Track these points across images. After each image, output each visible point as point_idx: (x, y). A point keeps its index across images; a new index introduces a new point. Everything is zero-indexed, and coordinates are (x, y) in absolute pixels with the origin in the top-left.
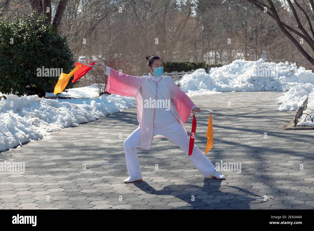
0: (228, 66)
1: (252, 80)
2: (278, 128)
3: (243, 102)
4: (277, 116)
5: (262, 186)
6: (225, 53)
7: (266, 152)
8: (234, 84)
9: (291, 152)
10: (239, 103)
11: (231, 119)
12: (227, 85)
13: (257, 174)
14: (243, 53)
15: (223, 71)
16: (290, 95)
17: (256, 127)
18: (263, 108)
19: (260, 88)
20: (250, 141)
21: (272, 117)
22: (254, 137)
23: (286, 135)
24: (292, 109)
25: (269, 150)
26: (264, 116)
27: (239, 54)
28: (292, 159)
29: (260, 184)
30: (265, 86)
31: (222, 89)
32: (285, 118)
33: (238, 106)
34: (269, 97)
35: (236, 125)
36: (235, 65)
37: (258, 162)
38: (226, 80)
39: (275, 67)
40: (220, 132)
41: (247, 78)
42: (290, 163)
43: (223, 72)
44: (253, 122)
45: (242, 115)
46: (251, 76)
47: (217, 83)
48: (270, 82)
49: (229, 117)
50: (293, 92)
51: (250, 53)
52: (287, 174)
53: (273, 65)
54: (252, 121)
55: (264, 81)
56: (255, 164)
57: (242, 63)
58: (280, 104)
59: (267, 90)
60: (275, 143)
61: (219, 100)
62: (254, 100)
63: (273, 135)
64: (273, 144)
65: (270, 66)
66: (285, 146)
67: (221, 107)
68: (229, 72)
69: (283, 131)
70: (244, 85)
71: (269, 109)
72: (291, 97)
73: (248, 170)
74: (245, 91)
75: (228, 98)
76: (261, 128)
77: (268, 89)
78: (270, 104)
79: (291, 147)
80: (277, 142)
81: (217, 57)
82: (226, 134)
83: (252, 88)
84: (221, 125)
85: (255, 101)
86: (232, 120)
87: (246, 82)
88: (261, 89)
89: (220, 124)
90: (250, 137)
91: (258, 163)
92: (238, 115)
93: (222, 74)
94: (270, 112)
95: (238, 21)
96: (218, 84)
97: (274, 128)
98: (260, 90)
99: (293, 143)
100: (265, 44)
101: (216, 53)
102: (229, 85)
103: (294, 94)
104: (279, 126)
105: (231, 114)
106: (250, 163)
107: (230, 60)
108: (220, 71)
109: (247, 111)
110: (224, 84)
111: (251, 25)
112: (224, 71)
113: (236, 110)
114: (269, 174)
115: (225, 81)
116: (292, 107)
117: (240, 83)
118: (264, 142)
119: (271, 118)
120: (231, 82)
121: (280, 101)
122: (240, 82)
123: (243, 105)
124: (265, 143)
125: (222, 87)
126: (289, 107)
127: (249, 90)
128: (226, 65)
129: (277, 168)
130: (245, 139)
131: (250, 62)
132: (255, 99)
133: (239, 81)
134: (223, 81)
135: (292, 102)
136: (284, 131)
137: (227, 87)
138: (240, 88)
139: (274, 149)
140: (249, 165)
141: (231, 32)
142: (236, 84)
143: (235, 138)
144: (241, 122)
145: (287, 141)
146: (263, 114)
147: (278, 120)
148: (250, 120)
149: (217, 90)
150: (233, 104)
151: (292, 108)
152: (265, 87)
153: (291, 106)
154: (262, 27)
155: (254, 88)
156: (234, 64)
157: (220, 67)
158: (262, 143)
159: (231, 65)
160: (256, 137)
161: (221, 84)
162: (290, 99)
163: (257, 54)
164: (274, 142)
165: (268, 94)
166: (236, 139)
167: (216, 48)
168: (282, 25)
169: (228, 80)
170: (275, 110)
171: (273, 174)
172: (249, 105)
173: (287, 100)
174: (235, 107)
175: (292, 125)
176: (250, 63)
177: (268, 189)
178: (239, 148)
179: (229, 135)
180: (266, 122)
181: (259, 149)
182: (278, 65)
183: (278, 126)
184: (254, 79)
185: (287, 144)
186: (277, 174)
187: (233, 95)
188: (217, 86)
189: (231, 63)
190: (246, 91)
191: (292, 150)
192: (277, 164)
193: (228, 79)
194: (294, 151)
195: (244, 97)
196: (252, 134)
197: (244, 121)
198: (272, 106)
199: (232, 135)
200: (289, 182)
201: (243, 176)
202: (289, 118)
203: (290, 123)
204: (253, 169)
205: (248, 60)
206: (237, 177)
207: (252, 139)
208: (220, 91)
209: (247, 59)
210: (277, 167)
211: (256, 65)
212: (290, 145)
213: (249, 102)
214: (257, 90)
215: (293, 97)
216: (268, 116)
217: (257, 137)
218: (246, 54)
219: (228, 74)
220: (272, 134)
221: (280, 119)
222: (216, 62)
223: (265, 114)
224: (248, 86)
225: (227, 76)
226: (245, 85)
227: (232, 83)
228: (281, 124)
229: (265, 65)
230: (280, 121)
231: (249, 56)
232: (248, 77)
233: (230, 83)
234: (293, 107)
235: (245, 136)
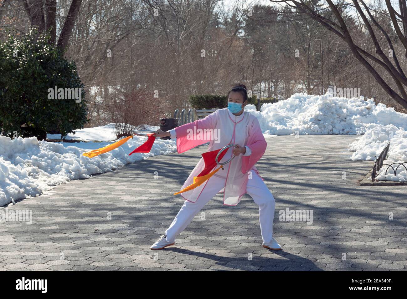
0: (285, 101)
1: (316, 120)
2: (350, 183)
3: (305, 149)
4: (349, 167)
5: (330, 259)
6: (281, 85)
7: (335, 214)
8: (293, 125)
9: (367, 214)
10: (300, 150)
11: (290, 170)
12: (284, 127)
13: (323, 243)
14: (305, 85)
15: (278, 108)
16: (366, 140)
17: (322, 181)
18: (331, 157)
19: (326, 131)
20: (314, 199)
21: (343, 168)
22: (319, 195)
23: (361, 192)
24: (369, 158)
25: (339, 212)
26: (332, 167)
27: (300, 86)
28: (369, 224)
29: (327, 256)
30: (333, 127)
31: (277, 131)
32: (360, 170)
33: (298, 154)
34: (338, 143)
35: (295, 178)
36: (295, 100)
37: (324, 227)
38: (283, 119)
39: (346, 103)
40: (274, 188)
41: (310, 117)
42: (367, 230)
43: (279, 109)
44: (318, 175)
45: (304, 166)
46: (315, 114)
47: (270, 123)
48: (339, 123)
49: (287, 168)
50: (370, 136)
51: (314, 84)
52: (363, 243)
53: (343, 101)
54: (317, 174)
55: (332, 121)
56: (320, 230)
57: (303, 97)
58: (354, 151)
59: (336, 133)
60: (346, 203)
61: (273, 146)
62: (319, 146)
63: (344, 192)
64: (344, 204)
65: (340, 102)
66: (360, 207)
67: (277, 154)
68: (286, 110)
69: (356, 187)
70: (306, 126)
71: (339, 157)
72: (367, 142)
73: (312, 237)
74: (307, 134)
75: (285, 143)
76: (328, 182)
77: (337, 132)
78: (340, 152)
79: (367, 208)
80: (349, 201)
81: (271, 89)
82: (282, 190)
83: (316, 131)
84: (276, 178)
85: (320, 147)
86: (290, 172)
87: (309, 122)
88: (329, 132)
89: (275, 177)
90: (314, 195)
91: (325, 229)
92: (299, 166)
93: (278, 112)
94: (340, 162)
95: (299, 43)
96: (272, 125)
97: (345, 182)
98: (327, 133)
99: (370, 203)
100: (333, 74)
101: (269, 84)
102: (286, 126)
103: (372, 138)
104: (353, 180)
105: (289, 164)
106: (314, 229)
107: (288, 93)
108: (275, 107)
109: (310, 160)
110: (280, 124)
111: (315, 48)
112: (281, 108)
113: (295, 159)
114: (340, 243)
115: (281, 121)
116: (368, 155)
117: (301, 123)
118: (332, 201)
119: (341, 170)
120: (288, 122)
121: (354, 147)
122: (300, 122)
123: (305, 153)
124: (334, 203)
125: (278, 129)
126: (365, 156)
127: (312, 133)
128: (283, 100)
129: (350, 235)
130: (308, 197)
131: (313, 97)
132: (320, 145)
133: (299, 120)
134: (279, 121)
135: (369, 149)
136: (358, 187)
137: (284, 129)
138: (301, 130)
139: (346, 210)
140: (313, 231)
141: (289, 57)
142: (296, 125)
143: (295, 195)
144: (302, 175)
145: (362, 200)
146: (331, 164)
147: (350, 172)
148: (314, 172)
149: (270, 132)
150: (292, 151)
151: (368, 156)
152: (334, 129)
153: (368, 154)
154: (330, 51)
155: (319, 131)
156: (294, 99)
157: (274, 102)
158: (330, 203)
159: (289, 100)
160: (321, 195)
161: (276, 124)
162: (366, 144)
163: (322, 87)
164: (345, 201)
165: (337, 138)
166: (296, 197)
167: (270, 78)
168: (355, 49)
169: (285, 120)
170: (346, 159)
171: (344, 244)
172: (313, 152)
173: (362, 146)
174: (295, 155)
175: (369, 179)
176: (314, 98)
177: (338, 263)
178: (299, 208)
179: (287, 192)
180: (335, 174)
181: (326, 210)
183: (350, 180)
184: (319, 118)
185: (363, 204)
186: (349, 244)
187: (291, 139)
188: (271, 127)
189: (290, 97)
190: (308, 135)
191: (369, 212)
192: (349, 230)
193: (285, 119)
194: (372, 213)
195: (306, 141)
196: (317, 191)
197: (307, 173)
198: (343, 154)
199: (291, 191)
200: (366, 254)
201: (304, 246)
202: (366, 170)
203: (367, 176)
204: (318, 237)
205: (311, 94)
206: (297, 247)
207: (316, 198)
208: (275, 134)
209: (310, 92)
210: (350, 234)
211: (321, 100)
212: (366, 205)
213: (312, 148)
214: (323, 133)
215: (370, 143)
216: (337, 167)
217: (324, 195)
218: (309, 86)
219: (285, 112)
220: (343, 190)
221: (353, 171)
222: (269, 96)
223: (333, 165)
224: (312, 128)
225: (284, 114)
226: (307, 127)
227: (290, 123)
228: (354, 178)
229: (333, 100)
230: (353, 174)
231: (313, 89)
232: (312, 116)
233: (287, 124)
234: (371, 156)
235: (308, 193)
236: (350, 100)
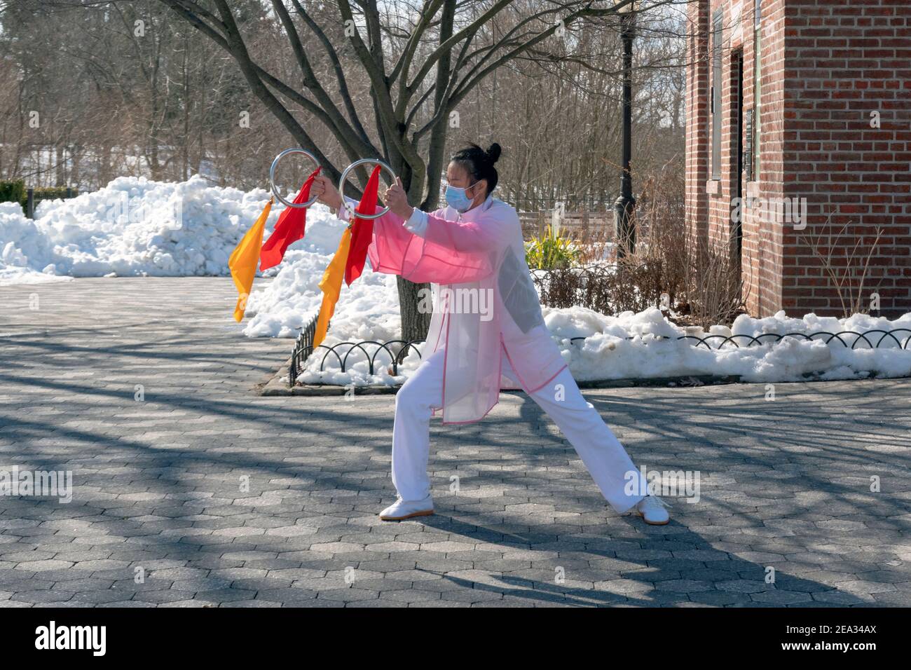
0: (94, 195)
1: (168, 241)
2: (239, 391)
3: (137, 309)
4: (238, 352)
5: (182, 570)
6: (89, 156)
7: (199, 465)
8: (111, 252)
9: (274, 463)
10: (125, 313)
11: (97, 360)
12: (90, 256)
13: (168, 532)
14: (147, 156)
15: (77, 213)
16: (281, 289)
17: (173, 386)
18: (198, 328)
19: (191, 267)
20: (152, 429)
21: (223, 356)
22: (164, 418)
23: (262, 413)
24: (284, 331)
25: (209, 459)
26: (198, 352)
27: (131, 160)
28: (278, 485)
29: (175, 564)
30: (207, 259)
31: (74, 266)
32: (264, 359)
33: (121, 321)
34: (218, 295)
35: (112, 380)
36: (117, 193)
37: (172, 495)
38: (88, 238)
39: (238, 201)
40: (58, 403)
41: (153, 235)
42: (270, 500)
43: (79, 215)
44: (164, 371)
45: (132, 350)
46: (165, 227)
47: (57, 247)
48: (221, 249)
49: (90, 357)
50: (290, 280)
51: (166, 156)
52: (261, 531)
53: (232, 197)
54: (162, 369)
55: (204, 243)
56: (162, 501)
57: (137, 187)
58: (251, 315)
59: (214, 273)
60: (227, 437)
61: (62, 302)
62: (171, 303)
63: (223, 413)
64: (222, 440)
65: (223, 198)
66: (259, 446)
67: (69, 322)
68: (97, 216)
69: (253, 400)
70: (143, 255)
71: (216, 330)
72: (282, 294)
73: (142, 519)
74: (145, 274)
75: (91, 294)
76: (188, 389)
77: (215, 270)
78: (220, 317)
79: (275, 450)
80: (234, 432)
81: (64, 165)
82: (77, 408)
83: (166, 267)
84: (64, 379)
85: (174, 306)
86: (99, 364)
87: (150, 246)
88: (197, 270)
89: (61, 377)
90: (152, 419)
91: (173, 499)
92: (117, 350)
93: (74, 220)
94: (218, 340)
95: (133, 58)
96: (61, 252)
97: (226, 389)
98: (192, 273)
99: (282, 436)
100: (213, 132)
101: (60, 155)
102: (95, 254)
103: (293, 285)
104: (245, 384)
105: (96, 346)
106: (147, 499)
107: (105, 175)
108: (69, 210)
109: (146, 335)
110: (82, 251)
111: (171, 71)
112: (83, 210)
113: (112, 334)
114: (205, 532)
115: (84, 243)
116: (284, 325)
117: (132, 249)
118: (192, 433)
119: (219, 359)
120: (101, 246)
121: (252, 306)
122: (129, 246)
123: (134, 317)
124: (199, 437)
125: (75, 262)
126: (276, 326)
127: (157, 272)
128: (89, 192)
129: (230, 513)
130: (137, 425)
131: (161, 186)
132: (172, 299)
133: (126, 242)
134: (79, 242)
135: (287, 310)
136: (256, 400)
137: (89, 261)
138: (130, 264)
139: (224, 455)
140: (144, 505)
141: (109, 89)
142: (119, 253)
143: (106, 419)
144: (126, 372)
145: (264, 430)
146: (197, 347)
147: (240, 365)
148: (154, 364)
149: (57, 269)
150: (107, 314)
151: (284, 328)
152: (209, 263)
153: (283, 321)
154: (206, 79)
155: (174, 266)
156: (115, 191)
157: (68, 197)
158: (188, 437)
159: (102, 193)
160: (170, 418)
161: (72, 250)
162: (281, 299)
163: (186, 162)
164: (225, 433)
165: (216, 284)
166: (108, 425)
167: (61, 139)
168: (254, 73)
169: (94, 240)
170: (232, 333)
171: (216, 533)
172: (156, 317)
173: (271, 303)
174: (112, 324)
175: (282, 380)
176: (163, 188)
177: (199, 580)
178: (115, 451)
179: (88, 412)
180: (205, 370)
181: (177, 455)
182: (249, 197)
183: (239, 384)
184: (174, 237)
185: (263, 440)
186: (227, 533)
187: (107, 286)
188: (58, 257)
189: (105, 186)
190: (147, 276)
191: (277, 459)
192: (229, 501)
193: (93, 237)
194: (286, 460)
195: (142, 291)
196: (159, 409)
197: (138, 367)
198: (228, 322)
199: (97, 412)
200: (266, 556)
201: (121, 540)
202: (276, 360)
203: (278, 374)
204: (157, 518)
205: (157, 178)
206: (105, 542)
207: (157, 425)
208: (67, 274)
209: (158, 174)
210: (230, 511)
211: (180, 194)
212: (272, 441)
213: (154, 307)
214: (182, 271)
215: (291, 295)
216: (211, 352)
217: (175, 418)
218: (155, 160)
219: (93, 222)
220: (221, 408)
221: (247, 363)
222: (60, 183)
223: (202, 347)
224: (156, 259)
225: (90, 227)
226: (146, 257)
227: (106, 249)
228: (248, 379)
229: (208, 195)
230: (247, 368)
231: (163, 167)
232: (157, 232)
233: (98, 250)
234: (290, 327)
235: (137, 415)
236: (246, 195)
